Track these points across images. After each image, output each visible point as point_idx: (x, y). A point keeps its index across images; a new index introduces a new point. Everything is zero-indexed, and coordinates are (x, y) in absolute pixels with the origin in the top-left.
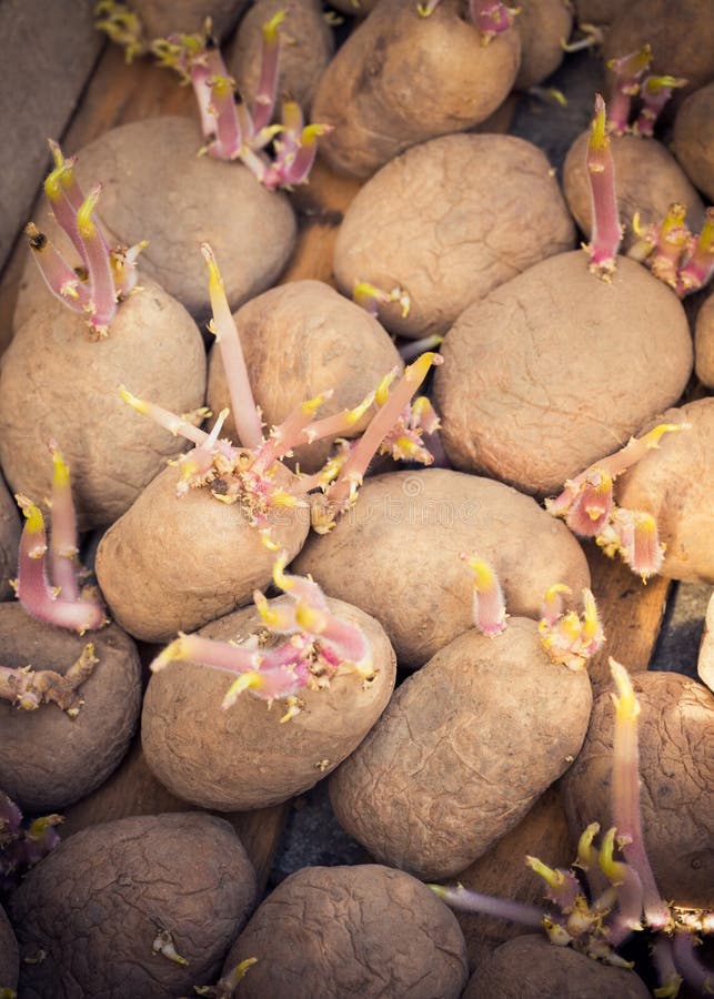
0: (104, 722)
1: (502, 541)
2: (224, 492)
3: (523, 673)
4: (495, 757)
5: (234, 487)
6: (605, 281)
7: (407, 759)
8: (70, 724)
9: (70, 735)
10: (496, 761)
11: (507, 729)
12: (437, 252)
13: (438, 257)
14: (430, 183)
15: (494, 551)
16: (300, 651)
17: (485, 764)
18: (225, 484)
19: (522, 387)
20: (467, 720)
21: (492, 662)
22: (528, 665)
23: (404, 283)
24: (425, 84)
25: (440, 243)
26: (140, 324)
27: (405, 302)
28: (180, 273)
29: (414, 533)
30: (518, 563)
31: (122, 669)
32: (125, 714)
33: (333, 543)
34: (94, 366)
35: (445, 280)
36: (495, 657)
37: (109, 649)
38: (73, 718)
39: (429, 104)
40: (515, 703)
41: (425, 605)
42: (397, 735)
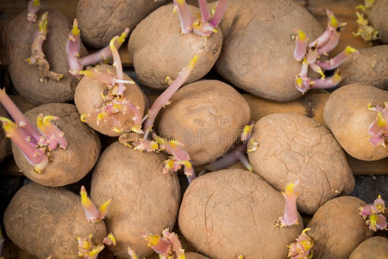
0: (43, 93)
1: (136, 213)
2: (104, 94)
3: (71, 233)
4: (38, 234)
5: (108, 98)
6: (275, 224)
7: (36, 202)
8: (37, 81)
9: (34, 82)
10: (37, 235)
11: (49, 234)
12: (277, 154)
13: (275, 155)
14: (307, 141)
15: (131, 211)
16: (39, 141)
17: (35, 231)
18: (107, 93)
19: (211, 203)
20: (51, 219)
21: (75, 221)
22: (74, 235)
23: (260, 145)
24: (342, 120)
25: (280, 153)
26: (190, 45)
27: (254, 149)
28: (239, 57)
29: (132, 178)
30: (128, 222)
31: (63, 91)
32: (49, 99)
33: (123, 150)
34: (170, 35)
35: (266, 161)
36: (78, 221)
37: (69, 84)
38: (39, 81)
39: (337, 126)
40: (59, 234)
41: (105, 192)
42: (46, 196)
